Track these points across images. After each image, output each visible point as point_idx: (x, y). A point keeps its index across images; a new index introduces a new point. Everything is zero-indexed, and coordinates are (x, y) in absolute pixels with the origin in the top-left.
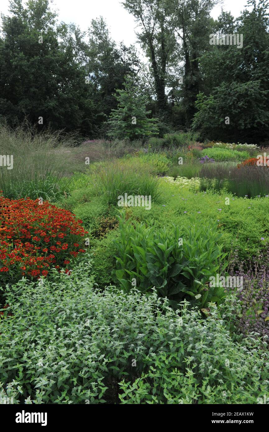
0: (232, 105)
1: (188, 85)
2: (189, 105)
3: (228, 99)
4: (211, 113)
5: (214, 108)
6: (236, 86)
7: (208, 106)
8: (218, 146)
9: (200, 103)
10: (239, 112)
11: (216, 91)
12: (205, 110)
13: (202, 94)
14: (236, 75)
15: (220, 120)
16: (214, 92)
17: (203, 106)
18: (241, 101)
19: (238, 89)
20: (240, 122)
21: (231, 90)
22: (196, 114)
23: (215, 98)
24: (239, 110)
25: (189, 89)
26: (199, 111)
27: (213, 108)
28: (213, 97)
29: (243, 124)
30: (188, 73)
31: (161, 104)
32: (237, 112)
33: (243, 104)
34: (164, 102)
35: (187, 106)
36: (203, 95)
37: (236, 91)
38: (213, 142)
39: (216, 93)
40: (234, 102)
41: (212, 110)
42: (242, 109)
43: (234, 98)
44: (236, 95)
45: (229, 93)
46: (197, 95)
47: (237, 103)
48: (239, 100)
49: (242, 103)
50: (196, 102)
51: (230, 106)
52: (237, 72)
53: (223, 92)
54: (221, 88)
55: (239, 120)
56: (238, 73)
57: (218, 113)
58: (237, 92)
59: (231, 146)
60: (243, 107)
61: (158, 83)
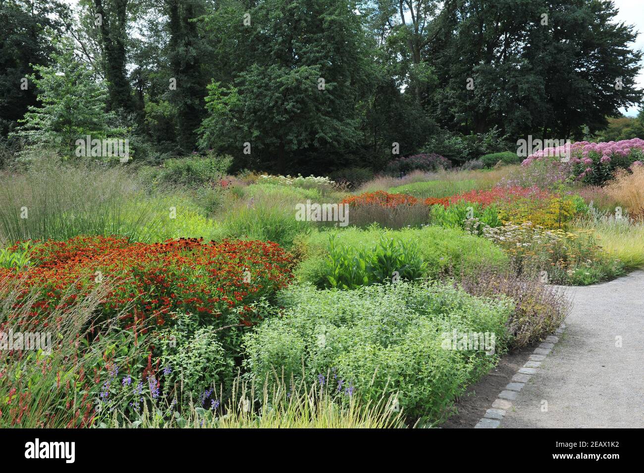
0: (274, 106)
1: (180, 63)
2: (186, 103)
3: (266, 96)
4: (235, 120)
5: (241, 112)
6: (279, 72)
7: (228, 107)
8: (266, 181)
9: (213, 100)
10: (287, 119)
11: (241, 79)
12: (223, 114)
13: (218, 84)
14: (275, 53)
15: (252, 133)
16: (237, 80)
17: (220, 106)
18: (290, 99)
19: (283, 79)
20: (289, 138)
21: (270, 80)
22: (205, 122)
23: (240, 92)
24: (287, 116)
25: (183, 72)
26: (210, 115)
27: (237, 111)
28: (236, 89)
29: (296, 142)
30: (179, 41)
31: (120, 98)
32: (284, 119)
33: (293, 106)
34: (127, 94)
35: (181, 105)
36: (220, 87)
37: (281, 82)
38: (254, 174)
39: (242, 83)
40: (277, 102)
41: (237, 115)
42: (293, 114)
43: (277, 94)
44: (281, 89)
45: (267, 85)
46: (209, 87)
47: (283, 104)
48: (285, 99)
49: (291, 104)
50: (206, 99)
51: (270, 109)
52: (277, 47)
53: (255, 82)
54: (252, 74)
55: (287, 134)
56: (279, 50)
57: (249, 121)
58: (282, 84)
59: (288, 180)
60: (293, 112)
61: (110, 55)
